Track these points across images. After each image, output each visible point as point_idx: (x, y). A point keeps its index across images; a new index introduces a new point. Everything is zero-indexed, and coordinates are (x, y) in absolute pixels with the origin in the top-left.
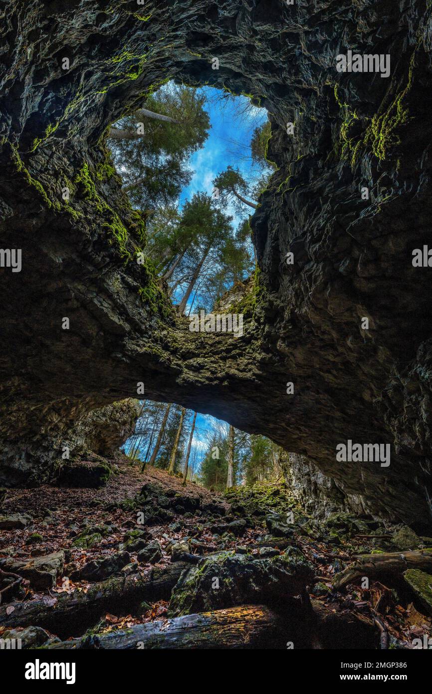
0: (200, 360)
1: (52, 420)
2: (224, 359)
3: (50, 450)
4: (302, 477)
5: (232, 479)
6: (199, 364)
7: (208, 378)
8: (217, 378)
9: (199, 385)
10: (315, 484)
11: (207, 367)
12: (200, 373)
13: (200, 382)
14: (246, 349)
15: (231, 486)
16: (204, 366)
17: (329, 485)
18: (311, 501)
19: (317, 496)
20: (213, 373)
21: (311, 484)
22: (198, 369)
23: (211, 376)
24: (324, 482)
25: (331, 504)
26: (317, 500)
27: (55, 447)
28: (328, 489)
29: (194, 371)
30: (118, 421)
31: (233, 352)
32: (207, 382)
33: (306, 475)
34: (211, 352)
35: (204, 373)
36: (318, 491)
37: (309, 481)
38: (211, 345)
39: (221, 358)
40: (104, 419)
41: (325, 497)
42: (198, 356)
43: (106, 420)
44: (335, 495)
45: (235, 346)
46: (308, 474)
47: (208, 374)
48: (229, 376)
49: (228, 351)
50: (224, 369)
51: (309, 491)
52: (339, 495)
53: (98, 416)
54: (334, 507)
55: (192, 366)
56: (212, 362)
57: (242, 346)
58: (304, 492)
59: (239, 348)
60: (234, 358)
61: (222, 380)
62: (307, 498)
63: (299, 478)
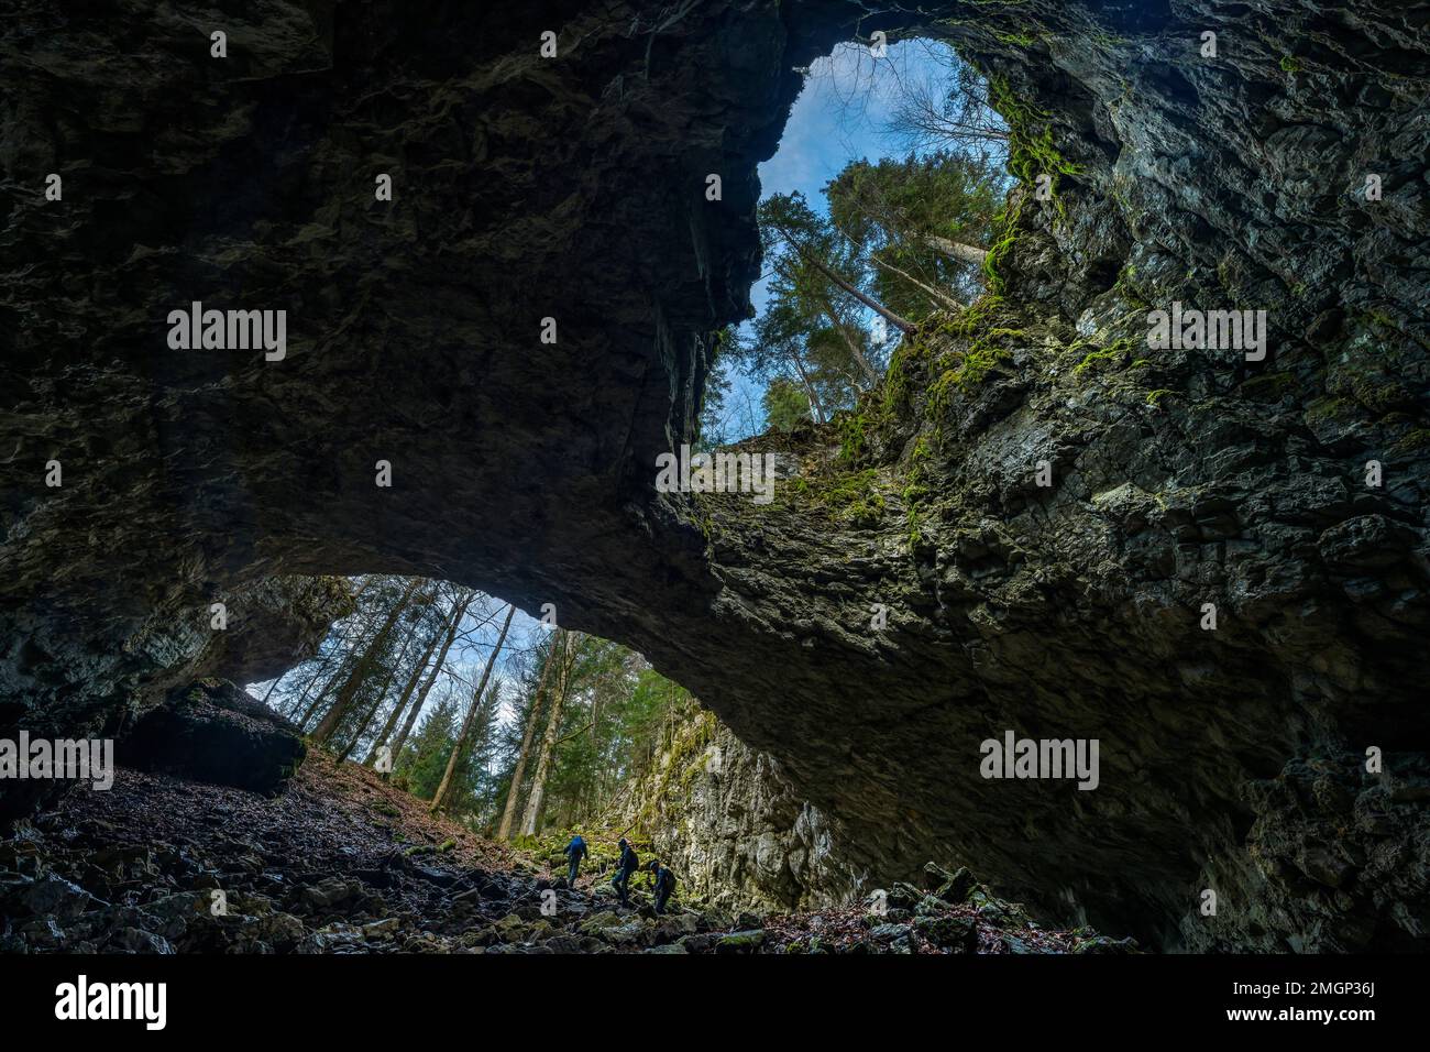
0: (763, 577)
1: (185, 575)
2: (810, 592)
3: (110, 652)
4: (715, 841)
5: (537, 816)
6: (760, 586)
7: (774, 622)
8: (791, 628)
9: (756, 630)
10: (744, 859)
11: (775, 597)
12: (759, 605)
13: (760, 626)
14: (866, 590)
15: (531, 832)
16: (768, 593)
17: (778, 866)
18: (726, 893)
19: (740, 883)
20: (785, 613)
21: (732, 857)
22: (755, 595)
23: (780, 618)
24: (771, 858)
25: (766, 904)
26: (737, 891)
27: (128, 648)
28: (773, 873)
29: (745, 597)
30: (309, 618)
31: (832, 586)
32: (772, 630)
33: (726, 837)
34: (778, 566)
35: (767, 607)
36: (744, 874)
37: (732, 851)
38: (781, 554)
39: (801, 588)
40: (282, 603)
41: (755, 889)
42: (746, 564)
43: (285, 608)
44: (784, 888)
45: (840, 576)
46: (733, 837)
47: (776, 614)
48: (817, 631)
49: (821, 579)
50: (809, 614)
51: (726, 872)
52: (791, 890)
53: (271, 592)
54: (770, 910)
55: (745, 584)
56: (783, 589)
57: (857, 581)
58: (715, 873)
59: (849, 583)
60: (833, 597)
61: (802, 634)
62: (719, 884)
63: (706, 842)
